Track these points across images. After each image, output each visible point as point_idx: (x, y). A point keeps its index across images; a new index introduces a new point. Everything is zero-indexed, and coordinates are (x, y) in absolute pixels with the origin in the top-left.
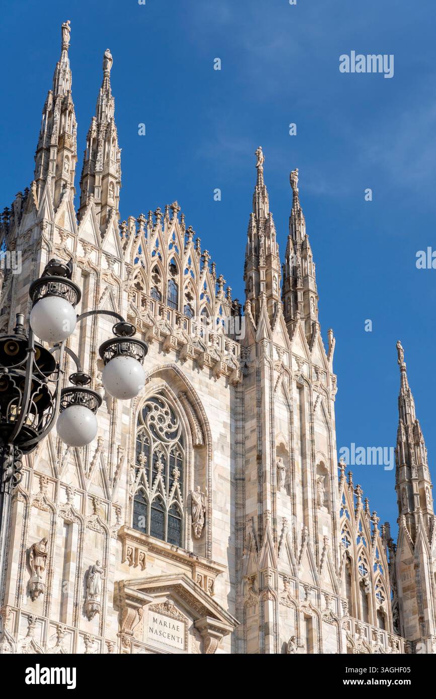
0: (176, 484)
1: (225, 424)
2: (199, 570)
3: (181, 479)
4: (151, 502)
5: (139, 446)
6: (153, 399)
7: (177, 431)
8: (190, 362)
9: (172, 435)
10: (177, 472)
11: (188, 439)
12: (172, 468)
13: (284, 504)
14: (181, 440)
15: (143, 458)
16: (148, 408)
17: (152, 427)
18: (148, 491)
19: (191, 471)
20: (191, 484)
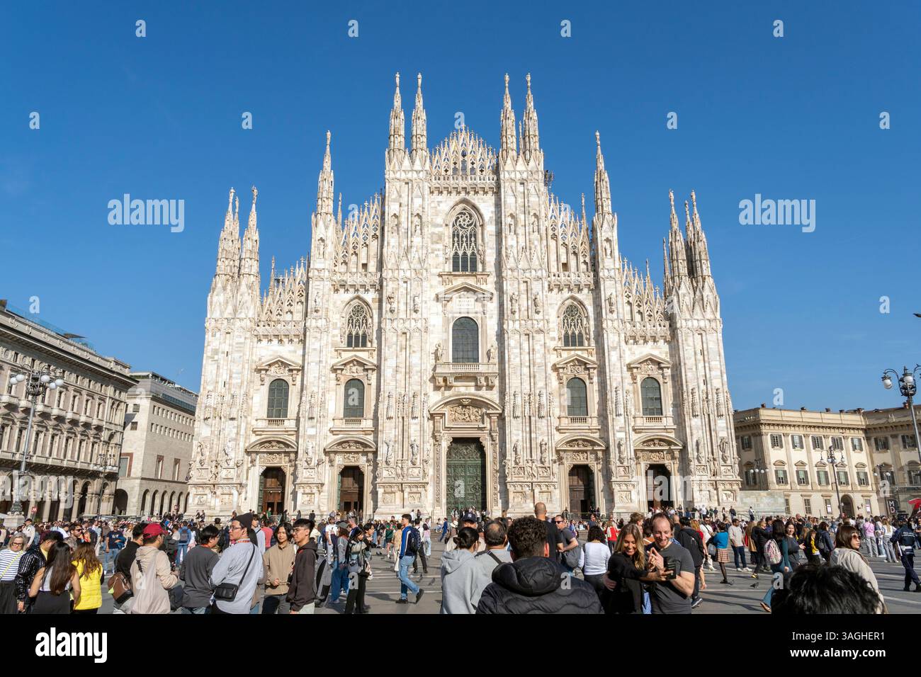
0: (473, 244)
1: (492, 212)
2: (478, 276)
3: (475, 241)
4: (460, 255)
5: (454, 235)
6: (460, 214)
7: (472, 223)
8: (472, 193)
9: (471, 225)
10: (473, 239)
11: (478, 224)
12: (471, 238)
13: (512, 239)
14: (475, 226)
15: (456, 239)
16: (458, 218)
17: (460, 225)
18: (459, 252)
19: (479, 236)
20: (479, 241)
